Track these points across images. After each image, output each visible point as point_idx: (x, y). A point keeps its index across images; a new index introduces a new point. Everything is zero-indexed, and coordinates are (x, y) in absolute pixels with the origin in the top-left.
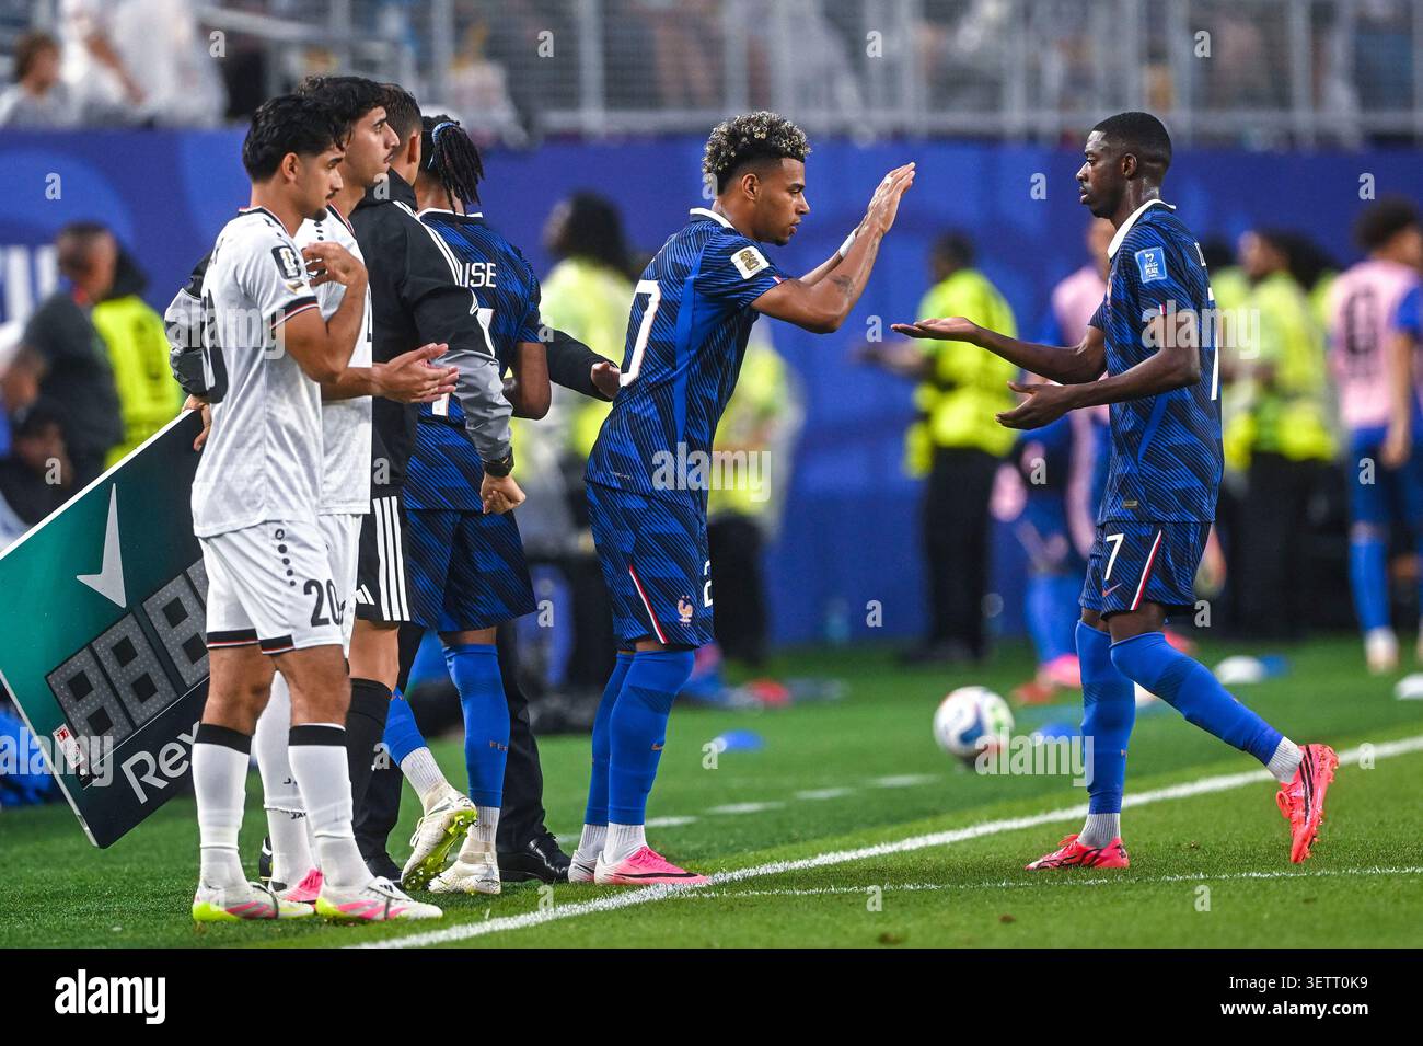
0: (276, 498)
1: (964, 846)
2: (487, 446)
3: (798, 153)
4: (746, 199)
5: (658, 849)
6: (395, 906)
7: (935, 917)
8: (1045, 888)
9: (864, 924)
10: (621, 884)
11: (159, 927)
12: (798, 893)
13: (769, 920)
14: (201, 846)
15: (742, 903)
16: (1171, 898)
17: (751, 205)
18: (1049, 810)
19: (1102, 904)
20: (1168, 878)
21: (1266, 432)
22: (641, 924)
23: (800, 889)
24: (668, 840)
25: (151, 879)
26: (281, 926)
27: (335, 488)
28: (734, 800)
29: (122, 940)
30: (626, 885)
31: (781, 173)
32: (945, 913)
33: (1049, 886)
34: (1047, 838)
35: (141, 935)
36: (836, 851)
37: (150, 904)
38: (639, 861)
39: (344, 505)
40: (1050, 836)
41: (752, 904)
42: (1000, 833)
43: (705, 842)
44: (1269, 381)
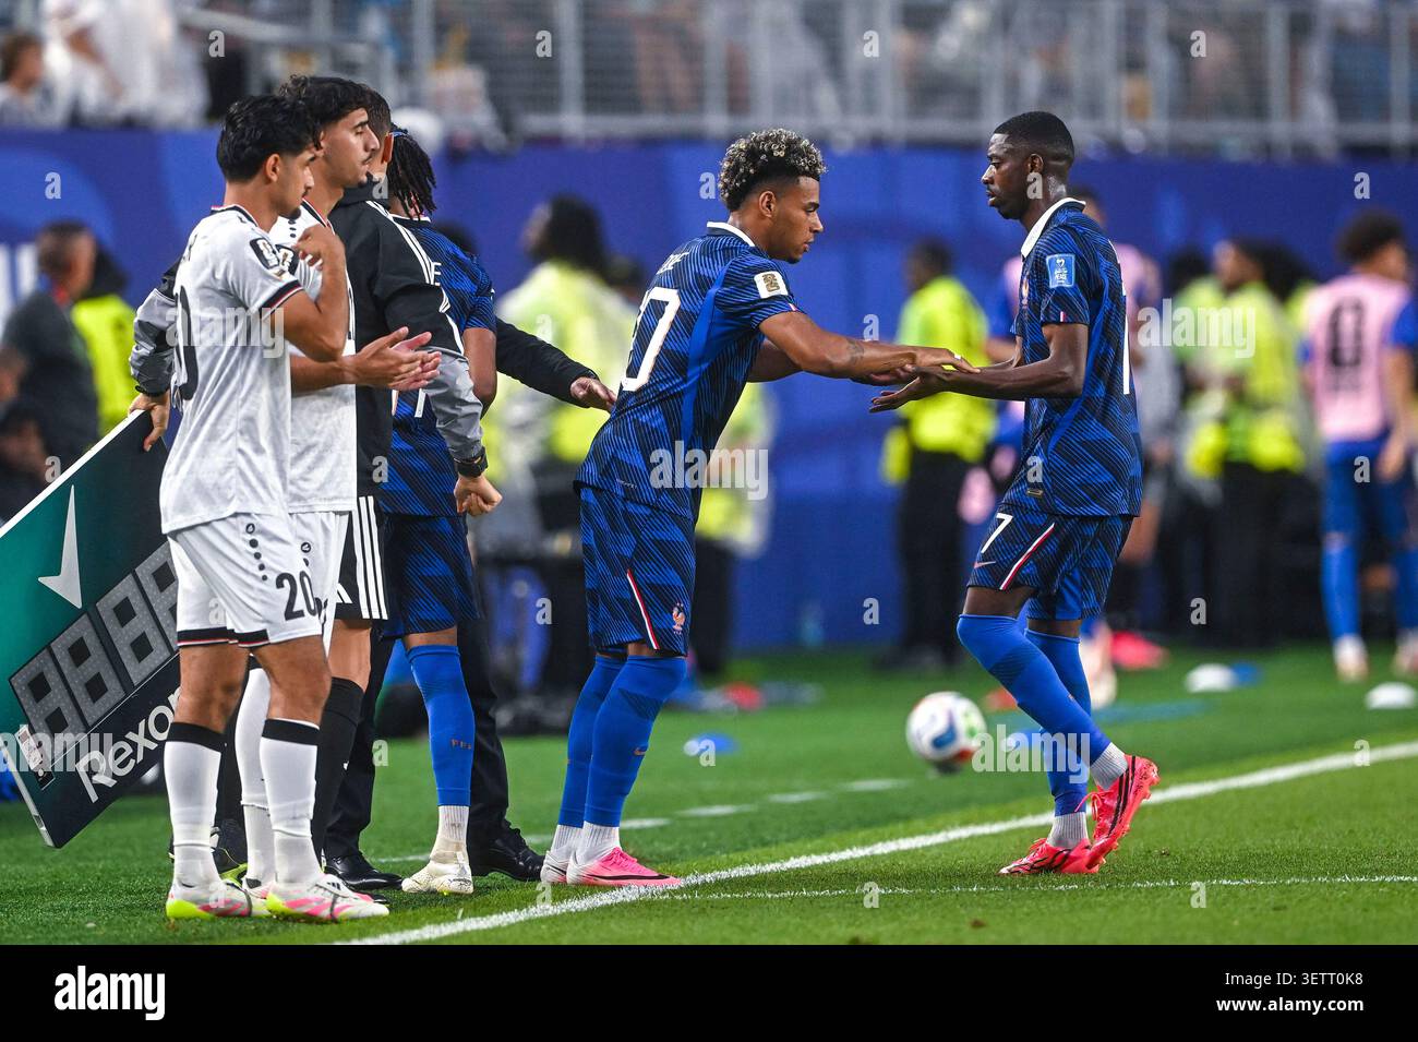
0: (246, 490)
1: (935, 852)
2: (458, 444)
3: (816, 172)
4: (762, 217)
5: (631, 851)
6: (340, 903)
7: (906, 922)
8: (1016, 893)
9: (835, 927)
10: (594, 885)
11: (133, 924)
12: (770, 896)
13: (740, 923)
14: (174, 844)
15: (713, 905)
16: (1141, 904)
17: (767, 223)
18: (1021, 815)
19: (1072, 910)
20: (1139, 885)
21: (1238, 442)
22: (613, 925)
23: (771, 892)
24: (640, 842)
25: (124, 876)
26: (254, 924)
27: (318, 485)
28: (707, 802)
29: (96, 937)
30: (598, 886)
31: (799, 192)
32: (916, 917)
33: (1020, 892)
34: (1018, 843)
35: (116, 932)
36: (808, 855)
37: (125, 900)
38: (611, 862)
39: (327, 503)
40: (1021, 841)
41: (724, 907)
42: (971, 838)
43: (677, 844)
44: (1239, 390)
